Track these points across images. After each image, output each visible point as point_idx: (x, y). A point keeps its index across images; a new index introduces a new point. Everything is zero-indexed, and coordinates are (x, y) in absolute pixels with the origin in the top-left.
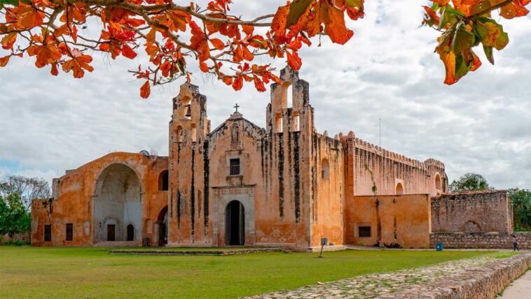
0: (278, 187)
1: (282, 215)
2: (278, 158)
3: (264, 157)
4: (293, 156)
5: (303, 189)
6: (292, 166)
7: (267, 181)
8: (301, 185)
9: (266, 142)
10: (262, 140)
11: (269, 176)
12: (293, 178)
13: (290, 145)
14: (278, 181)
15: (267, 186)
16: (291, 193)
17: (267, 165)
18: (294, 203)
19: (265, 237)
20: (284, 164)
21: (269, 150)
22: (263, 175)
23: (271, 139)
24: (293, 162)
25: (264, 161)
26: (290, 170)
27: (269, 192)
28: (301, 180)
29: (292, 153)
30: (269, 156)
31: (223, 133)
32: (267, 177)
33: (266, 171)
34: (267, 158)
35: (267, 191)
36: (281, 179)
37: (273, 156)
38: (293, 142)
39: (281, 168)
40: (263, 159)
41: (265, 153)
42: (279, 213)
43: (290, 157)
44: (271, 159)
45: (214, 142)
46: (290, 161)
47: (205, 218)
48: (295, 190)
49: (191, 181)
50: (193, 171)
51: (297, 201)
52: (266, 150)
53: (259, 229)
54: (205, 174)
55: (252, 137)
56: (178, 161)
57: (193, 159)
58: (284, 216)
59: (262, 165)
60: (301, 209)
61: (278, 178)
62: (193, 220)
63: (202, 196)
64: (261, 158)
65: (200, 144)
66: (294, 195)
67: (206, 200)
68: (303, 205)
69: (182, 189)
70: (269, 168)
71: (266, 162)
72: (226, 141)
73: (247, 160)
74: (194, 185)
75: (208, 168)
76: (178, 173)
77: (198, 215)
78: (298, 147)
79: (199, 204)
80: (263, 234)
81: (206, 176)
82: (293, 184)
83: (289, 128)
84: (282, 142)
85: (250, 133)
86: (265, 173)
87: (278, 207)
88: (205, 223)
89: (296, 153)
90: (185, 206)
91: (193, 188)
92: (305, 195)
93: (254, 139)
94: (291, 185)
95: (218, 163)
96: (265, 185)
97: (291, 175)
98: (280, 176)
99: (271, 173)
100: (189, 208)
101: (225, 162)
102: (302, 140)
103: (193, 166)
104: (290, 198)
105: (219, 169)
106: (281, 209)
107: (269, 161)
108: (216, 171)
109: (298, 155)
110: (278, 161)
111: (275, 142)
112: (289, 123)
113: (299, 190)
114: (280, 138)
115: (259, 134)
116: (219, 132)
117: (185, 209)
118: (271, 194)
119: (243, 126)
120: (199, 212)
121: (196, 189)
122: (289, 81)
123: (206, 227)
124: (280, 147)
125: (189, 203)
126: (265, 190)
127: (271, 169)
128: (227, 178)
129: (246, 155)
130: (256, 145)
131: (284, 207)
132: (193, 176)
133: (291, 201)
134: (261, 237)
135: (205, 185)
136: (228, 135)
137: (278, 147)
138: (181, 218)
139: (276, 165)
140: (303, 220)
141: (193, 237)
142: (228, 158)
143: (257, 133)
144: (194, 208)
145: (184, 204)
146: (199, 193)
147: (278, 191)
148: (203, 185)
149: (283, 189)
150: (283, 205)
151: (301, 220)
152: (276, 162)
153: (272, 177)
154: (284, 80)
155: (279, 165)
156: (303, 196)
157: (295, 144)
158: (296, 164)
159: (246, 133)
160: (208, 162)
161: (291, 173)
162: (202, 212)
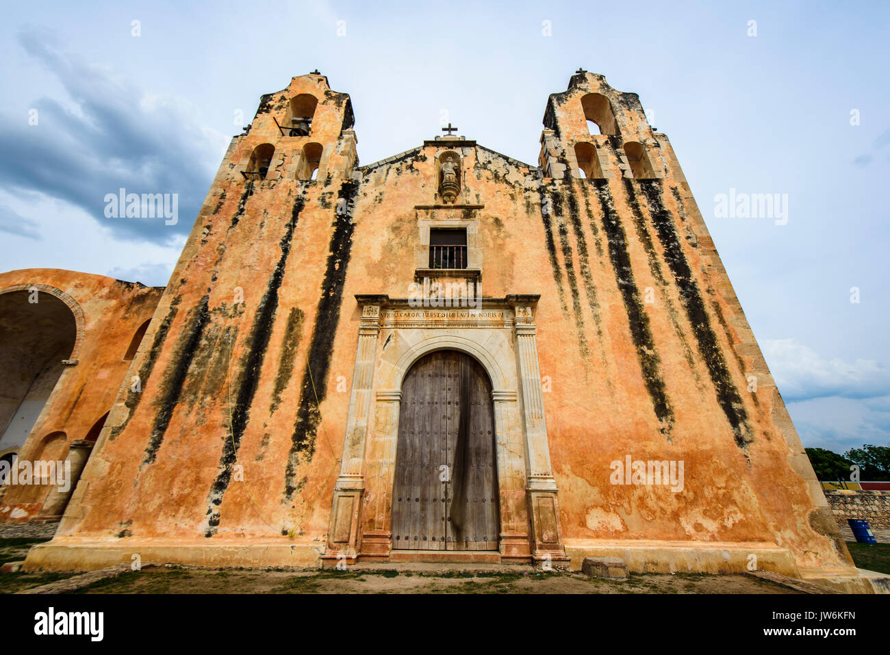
0: (624, 312)
1: (662, 409)
2: (602, 234)
3: (555, 229)
4: (654, 233)
5: (722, 321)
6: (661, 258)
7: (575, 293)
8: (709, 310)
9: (556, 197)
10: (542, 190)
11: (580, 281)
12: (674, 291)
13: (635, 207)
14: (619, 295)
15: (577, 307)
16: (681, 335)
17: (566, 250)
18: (701, 366)
19: (605, 508)
20: (629, 250)
21: (566, 211)
22: (558, 275)
23: (571, 189)
24: (659, 247)
25: (557, 238)
26: (656, 267)
27: (590, 327)
28: (703, 295)
29: (649, 224)
30: (570, 228)
31: (411, 167)
32: (572, 279)
33: (569, 265)
34: (563, 232)
35: (580, 324)
36: (629, 291)
37: (586, 228)
38: (642, 200)
39: (621, 260)
40: (550, 235)
41: (556, 222)
42: (649, 403)
43: (644, 234)
44: (580, 234)
45: (378, 182)
46: (649, 245)
47: (304, 414)
48: (694, 326)
49: (268, 278)
50: (286, 251)
51: (715, 362)
52: (558, 212)
53: (567, 468)
54: (331, 261)
55: (508, 183)
56: (235, 221)
57: (295, 219)
58: (676, 416)
59: (551, 247)
60: (739, 389)
61: (616, 285)
62: (239, 423)
63: (308, 328)
64: (543, 230)
65: (329, 186)
66: (694, 343)
67: (319, 345)
68: (744, 375)
69: (224, 301)
70: (576, 256)
71: (564, 243)
72: (422, 184)
73: (495, 233)
74: (281, 291)
75: (348, 245)
76: (222, 252)
77: (270, 401)
78: (666, 213)
79: (287, 357)
80: (594, 494)
81: (337, 267)
82: (679, 304)
83: (623, 171)
84: (607, 198)
85: (501, 174)
86: (564, 270)
87: (639, 381)
88: (299, 437)
89: (661, 226)
90: (219, 361)
91: (271, 301)
92: (740, 342)
93: (514, 187)
94: (673, 310)
95: (385, 235)
96: (570, 305)
97: (661, 278)
98: (621, 281)
99: (587, 270)
100: (235, 369)
101: (414, 232)
102: (674, 199)
103: (289, 237)
104: (683, 350)
105: (388, 249)
106: (656, 389)
107: (572, 240)
108: (376, 256)
109: (671, 229)
110: (605, 242)
111: (586, 196)
112: (620, 161)
113: (707, 325)
114: (601, 190)
115: (529, 178)
116: (397, 165)
117: (215, 373)
118: (600, 333)
119: (477, 159)
120: (280, 385)
121: (283, 304)
122: (599, 92)
123: (300, 455)
124: (606, 209)
125: (241, 350)
126: (573, 321)
127: (586, 261)
128: (420, 276)
129: (491, 220)
130: (525, 202)
131: (667, 382)
132: (282, 264)
133: (691, 362)
134: (586, 510)
135: (326, 294)
136: (428, 173)
137: (596, 208)
138: (181, 410)
139: (600, 250)
140: (765, 433)
141: (217, 502)
142: (425, 225)
143: (521, 175)
144: (258, 373)
145: (216, 354)
146: (296, 316)
147: (628, 326)
148: (319, 294)
149: (647, 320)
150: (660, 374)
151: (758, 435)
152: (598, 244)
153: (595, 282)
154: (585, 90)
155: (610, 252)
156: (734, 346)
157: (653, 205)
158: (670, 250)
159: (486, 173)
160: (351, 231)
161: (660, 273)
162: (294, 388)
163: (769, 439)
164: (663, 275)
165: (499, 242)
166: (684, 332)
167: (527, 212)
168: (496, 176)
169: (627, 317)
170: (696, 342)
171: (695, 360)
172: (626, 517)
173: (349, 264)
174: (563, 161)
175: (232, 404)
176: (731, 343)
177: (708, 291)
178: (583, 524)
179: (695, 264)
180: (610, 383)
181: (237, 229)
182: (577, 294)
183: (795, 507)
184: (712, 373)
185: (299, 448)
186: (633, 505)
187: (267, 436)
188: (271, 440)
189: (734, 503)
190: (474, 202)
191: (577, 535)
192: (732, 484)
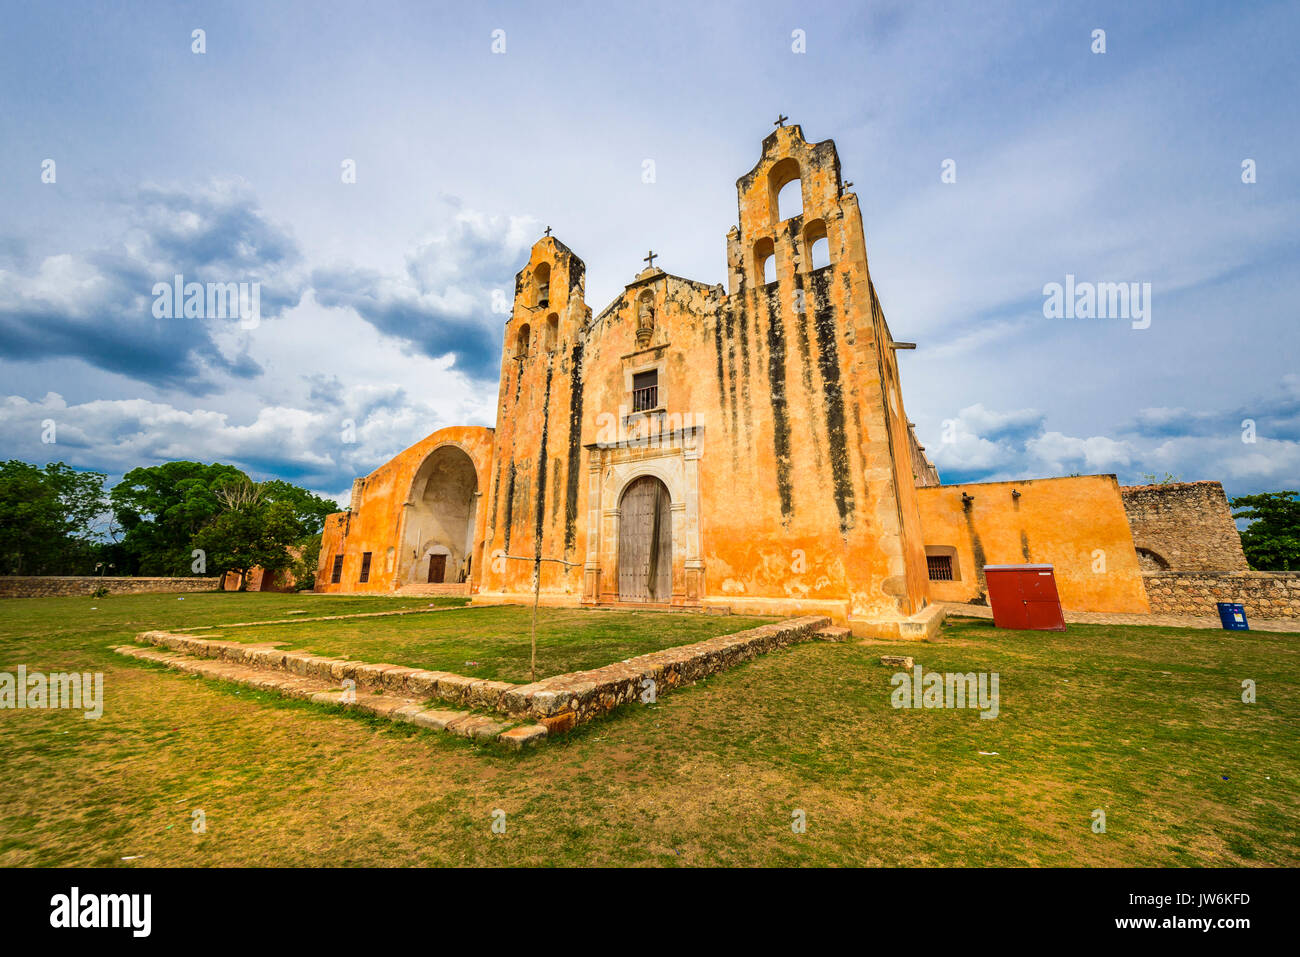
0: (772, 428)
1: (788, 507)
2: (765, 349)
3: (725, 353)
4: (813, 334)
5: (857, 422)
6: (815, 364)
7: (735, 414)
8: (848, 413)
9: (730, 316)
10: (717, 314)
11: (740, 401)
12: (820, 397)
14: (771, 411)
15: (735, 429)
16: (817, 441)
17: (734, 373)
18: (827, 468)
19: (735, 578)
20: (787, 362)
21: (737, 331)
22: (722, 399)
23: (744, 305)
24: (815, 352)
25: (726, 363)
26: (808, 375)
27: (743, 444)
29: (811, 325)
30: (738, 349)
31: (617, 317)
32: (734, 402)
33: (733, 389)
34: (732, 355)
35: (735, 443)
36: (779, 404)
37: (752, 347)
38: (809, 298)
39: (778, 373)
40: (721, 360)
41: (727, 344)
42: (778, 503)
43: (804, 341)
44: (746, 354)
46: (806, 351)
47: (568, 527)
48: (830, 431)
49: (540, 438)
50: (546, 415)
51: (840, 463)
52: (730, 334)
53: (714, 554)
54: (572, 418)
55: (691, 311)
56: (518, 398)
57: (549, 388)
58: (796, 512)
59: (721, 374)
60: (855, 485)
61: (769, 401)
62: (539, 534)
63: (564, 471)
64: (716, 357)
65: (565, 353)
66: (826, 446)
67: (571, 482)
68: (863, 471)
69: (521, 459)
70: (739, 377)
71: (731, 366)
72: (625, 333)
73: (678, 369)
74: (548, 447)
76: (514, 423)
77: (552, 521)
78: (829, 309)
79: (556, 493)
80: (729, 570)
81: (576, 423)
82: (821, 411)
83: (796, 266)
84: (776, 305)
85: (685, 304)
86: (728, 394)
87: (773, 485)
88: (567, 541)
89: (823, 326)
92: (869, 440)
93: (695, 315)
94: (814, 418)
95: (603, 389)
96: (730, 427)
97: (810, 387)
98: (774, 397)
99: (747, 391)
100: (533, 503)
101: (622, 382)
102: (843, 286)
103: (547, 404)
104: (815, 456)
105: (605, 401)
106: (785, 491)
107: (738, 358)
108: (599, 408)
109: (831, 328)
110: (767, 357)
111: (756, 308)
112: (796, 252)
113: (842, 428)
114: (771, 296)
115: (709, 300)
117: (524, 506)
118: (749, 449)
119: (667, 291)
120: (555, 511)
122: (789, 155)
123: (569, 551)
124: (773, 320)
125: (533, 490)
126: (731, 441)
127: (747, 382)
129: (675, 357)
130: (703, 330)
131: (795, 485)
132: (545, 426)
133: (819, 465)
134: (723, 579)
135: (572, 445)
136: (630, 320)
137: (764, 322)
139: (761, 367)
140: (867, 521)
142: (628, 373)
143: (702, 300)
144: (544, 504)
145: (523, 495)
147: (773, 439)
148: (568, 446)
149: (789, 431)
150: (791, 478)
151: (860, 523)
152: (760, 361)
153: (752, 402)
154: (774, 159)
155: (770, 367)
156: (862, 445)
157: (820, 303)
158: (825, 354)
159: (674, 306)
160: (582, 391)
161: (810, 381)
162: (562, 511)
163: (868, 525)
164: (813, 383)
165: (681, 377)
166: (819, 438)
167: (704, 340)
168: (682, 307)
169: (774, 431)
170: (829, 446)
171: (823, 463)
172: (747, 584)
173: (583, 419)
174: (741, 271)
175: (535, 524)
176: (860, 442)
177: (852, 393)
178: (719, 588)
179: (847, 364)
181: (519, 404)
182: (737, 416)
183: (873, 576)
184: (835, 473)
185: (568, 547)
186: (754, 576)
189: (826, 574)
190: (663, 343)
191: (715, 594)
192: (828, 560)
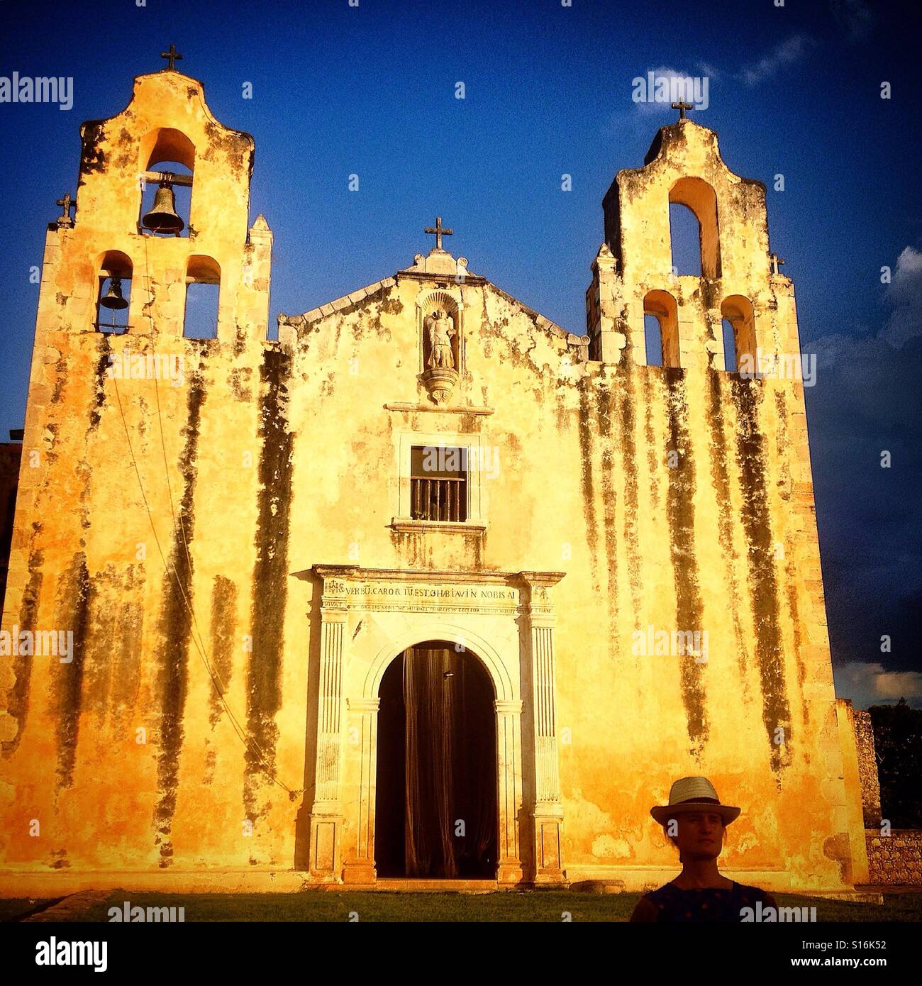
0: (672, 598)
1: (697, 726)
2: (662, 472)
3: (596, 459)
4: (735, 472)
5: (794, 614)
6: (736, 515)
7: (613, 565)
8: (782, 598)
9: (604, 398)
10: (582, 385)
11: (621, 545)
12: (743, 566)
13: (718, 424)
14: (670, 570)
15: (613, 587)
16: (739, 631)
17: (609, 496)
18: (754, 675)
19: (615, 835)
20: (695, 500)
21: (616, 427)
22: (592, 534)
23: (627, 386)
24: (737, 498)
25: (597, 475)
26: (727, 529)
27: (626, 616)
28: (780, 576)
29: (732, 455)
30: (618, 458)
31: (377, 324)
32: (611, 544)
33: (609, 522)
34: (607, 465)
35: (614, 611)
36: (684, 563)
37: (640, 460)
38: (730, 412)
39: (681, 514)
40: (588, 467)
41: (599, 444)
42: (682, 718)
43: (722, 473)
44: (631, 469)
45: (323, 354)
46: (724, 493)
47: (255, 727)
48: (757, 619)
49: (169, 526)
50: (189, 478)
51: (772, 669)
52: (604, 429)
53: (577, 792)
54: (265, 498)
55: (532, 366)
56: (96, 419)
57: (194, 419)
58: (711, 734)
59: (588, 491)
60: (791, 704)
61: (668, 555)
62: (171, 737)
63: (244, 606)
64: (579, 460)
65: (242, 356)
66: (752, 642)
67: (262, 632)
68: (801, 686)
69: (111, 562)
70: (620, 507)
71: (606, 481)
72: (395, 362)
73: (508, 461)
74: (194, 548)
75: (287, 472)
76: (86, 477)
77: (207, 710)
78: (757, 438)
79: (221, 649)
80: (604, 819)
81: (274, 510)
82: (746, 588)
83: (711, 355)
84: (679, 406)
85: (522, 349)
86: (601, 529)
87: (675, 690)
88: (254, 755)
89: (748, 462)
90: (125, 654)
91: (182, 564)
92: (809, 643)
93: (541, 376)
94: (736, 595)
95: (343, 457)
96: (604, 584)
97: (729, 548)
98: (676, 549)
99: (632, 530)
100: (151, 667)
101: (387, 454)
102: (775, 413)
103: (190, 454)
104: (736, 652)
105: (348, 481)
106: (694, 701)
107: (619, 477)
108: (332, 493)
109: (760, 467)
110: (665, 484)
111: (648, 401)
112: (710, 334)
113: (774, 618)
114: (673, 390)
115: (567, 359)
116: (353, 317)
117: (123, 670)
118: (637, 625)
119: (485, 314)
120: (218, 690)
121: (203, 570)
122: (702, 176)
123: (258, 777)
124: (674, 428)
125: (152, 639)
126: (606, 606)
127: (633, 515)
128: (397, 532)
129: (503, 438)
130: (555, 406)
131: (709, 692)
132: (188, 501)
133: (743, 668)
134: (593, 836)
135: (263, 554)
136: (406, 339)
137: (661, 426)
138: (88, 721)
139: (655, 498)
140: (806, 756)
141: (165, 830)
142: (404, 442)
143: (554, 353)
144: (184, 672)
145: (117, 645)
146: (224, 591)
147: (674, 616)
148: (252, 556)
149: (700, 608)
150: (702, 682)
151: (797, 758)
152: (654, 487)
153: (641, 550)
154: (678, 168)
155: (669, 502)
156: (800, 648)
157: (744, 424)
158: (751, 503)
159: (499, 346)
160: (289, 447)
161: (730, 539)
162: (237, 694)
163: (808, 762)
164: (734, 543)
165: (514, 476)
166: (743, 627)
167: (559, 426)
168: (515, 351)
169: (676, 603)
170: (755, 641)
171: (748, 666)
172: (634, 843)
173: (293, 506)
174: (623, 329)
175: (157, 714)
176: (797, 643)
177: (787, 570)
178: (588, 850)
179: (780, 527)
180: (640, 693)
181: (101, 432)
182: (616, 567)
183: (814, 834)
184: (764, 683)
185: (256, 768)
186: (645, 831)
187: (212, 754)
188: (219, 759)
189: (752, 829)
190: (478, 405)
191: (580, 861)
192: (755, 810)
